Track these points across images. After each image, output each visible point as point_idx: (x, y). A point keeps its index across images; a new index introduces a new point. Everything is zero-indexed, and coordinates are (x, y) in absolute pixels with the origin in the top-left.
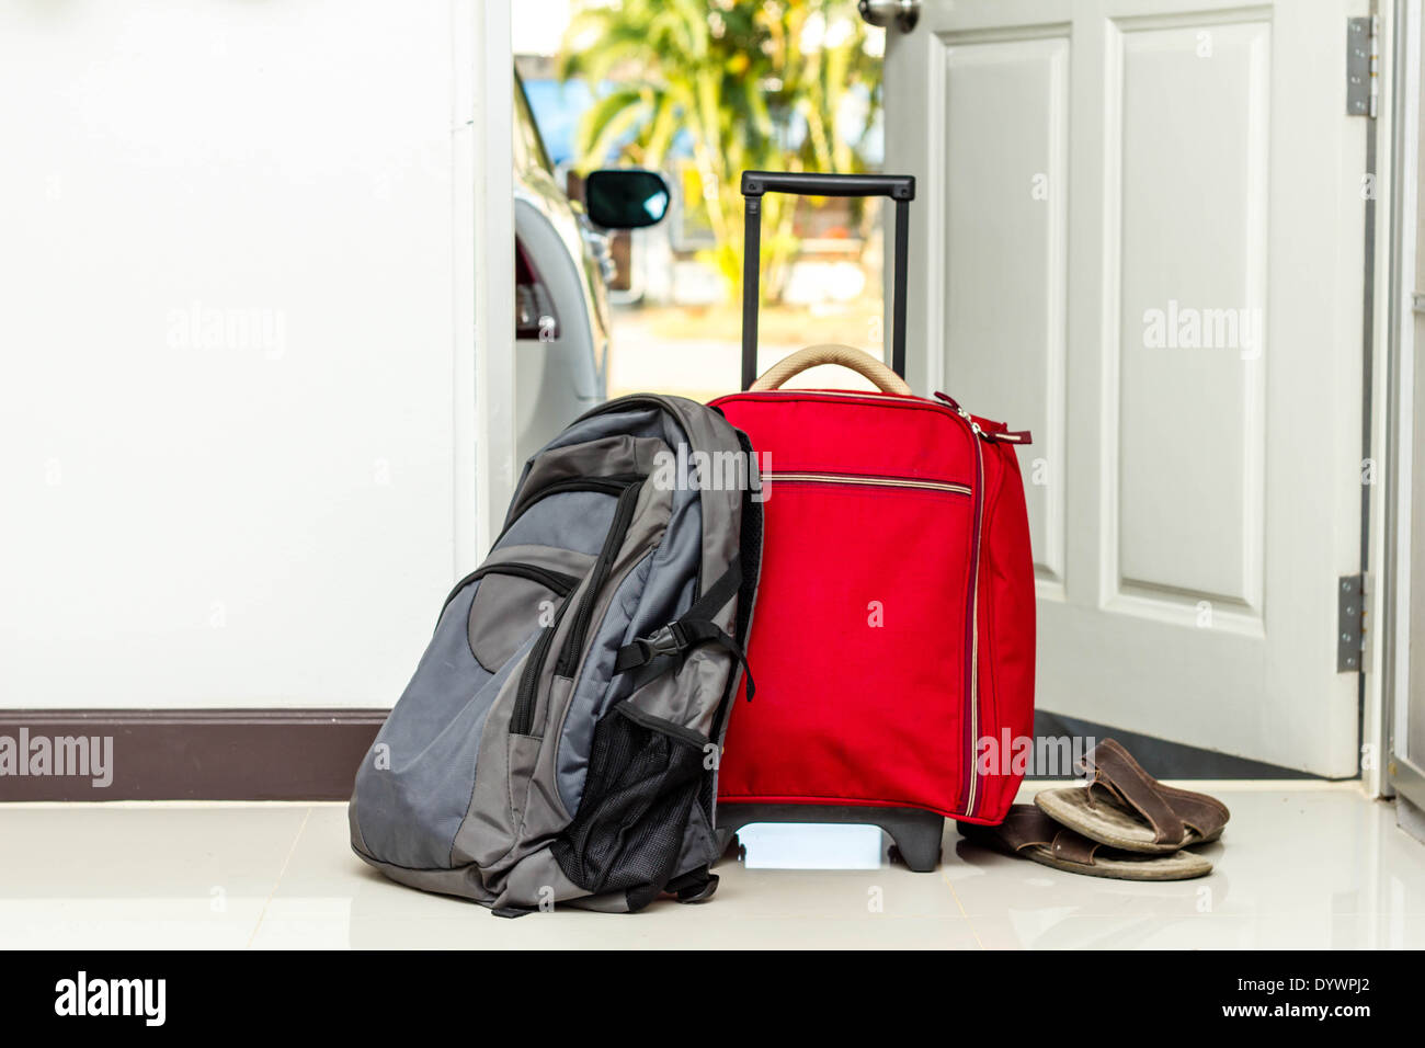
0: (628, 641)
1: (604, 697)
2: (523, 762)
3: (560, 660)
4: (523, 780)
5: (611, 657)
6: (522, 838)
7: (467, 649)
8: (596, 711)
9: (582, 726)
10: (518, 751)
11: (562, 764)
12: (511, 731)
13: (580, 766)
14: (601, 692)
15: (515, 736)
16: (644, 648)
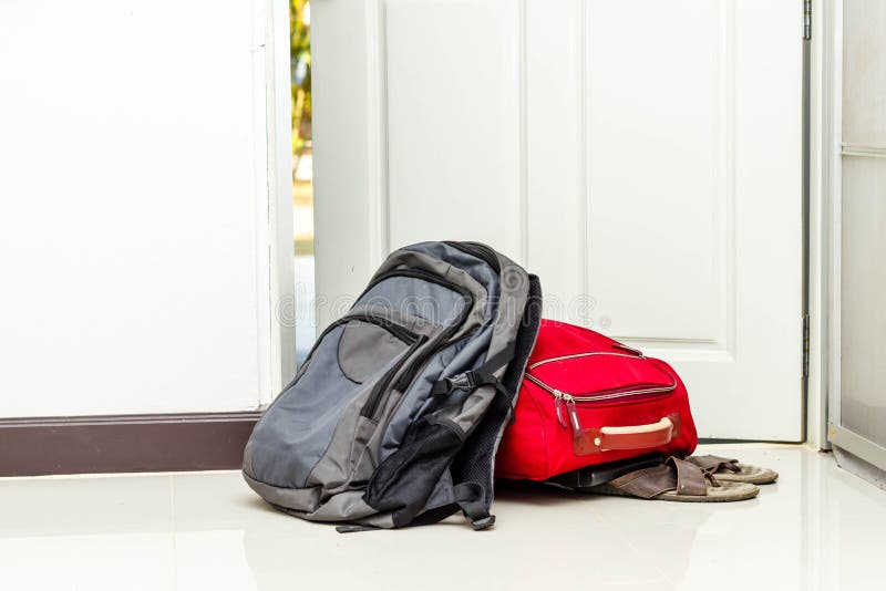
0: (441, 379)
1: (419, 409)
2: (363, 435)
3: (398, 381)
4: (360, 446)
5: (429, 387)
6: (351, 479)
7: (337, 364)
8: (412, 416)
9: (402, 423)
10: (362, 428)
11: (384, 442)
12: (361, 414)
13: (395, 446)
14: (418, 405)
15: (363, 418)
16: (449, 383)
